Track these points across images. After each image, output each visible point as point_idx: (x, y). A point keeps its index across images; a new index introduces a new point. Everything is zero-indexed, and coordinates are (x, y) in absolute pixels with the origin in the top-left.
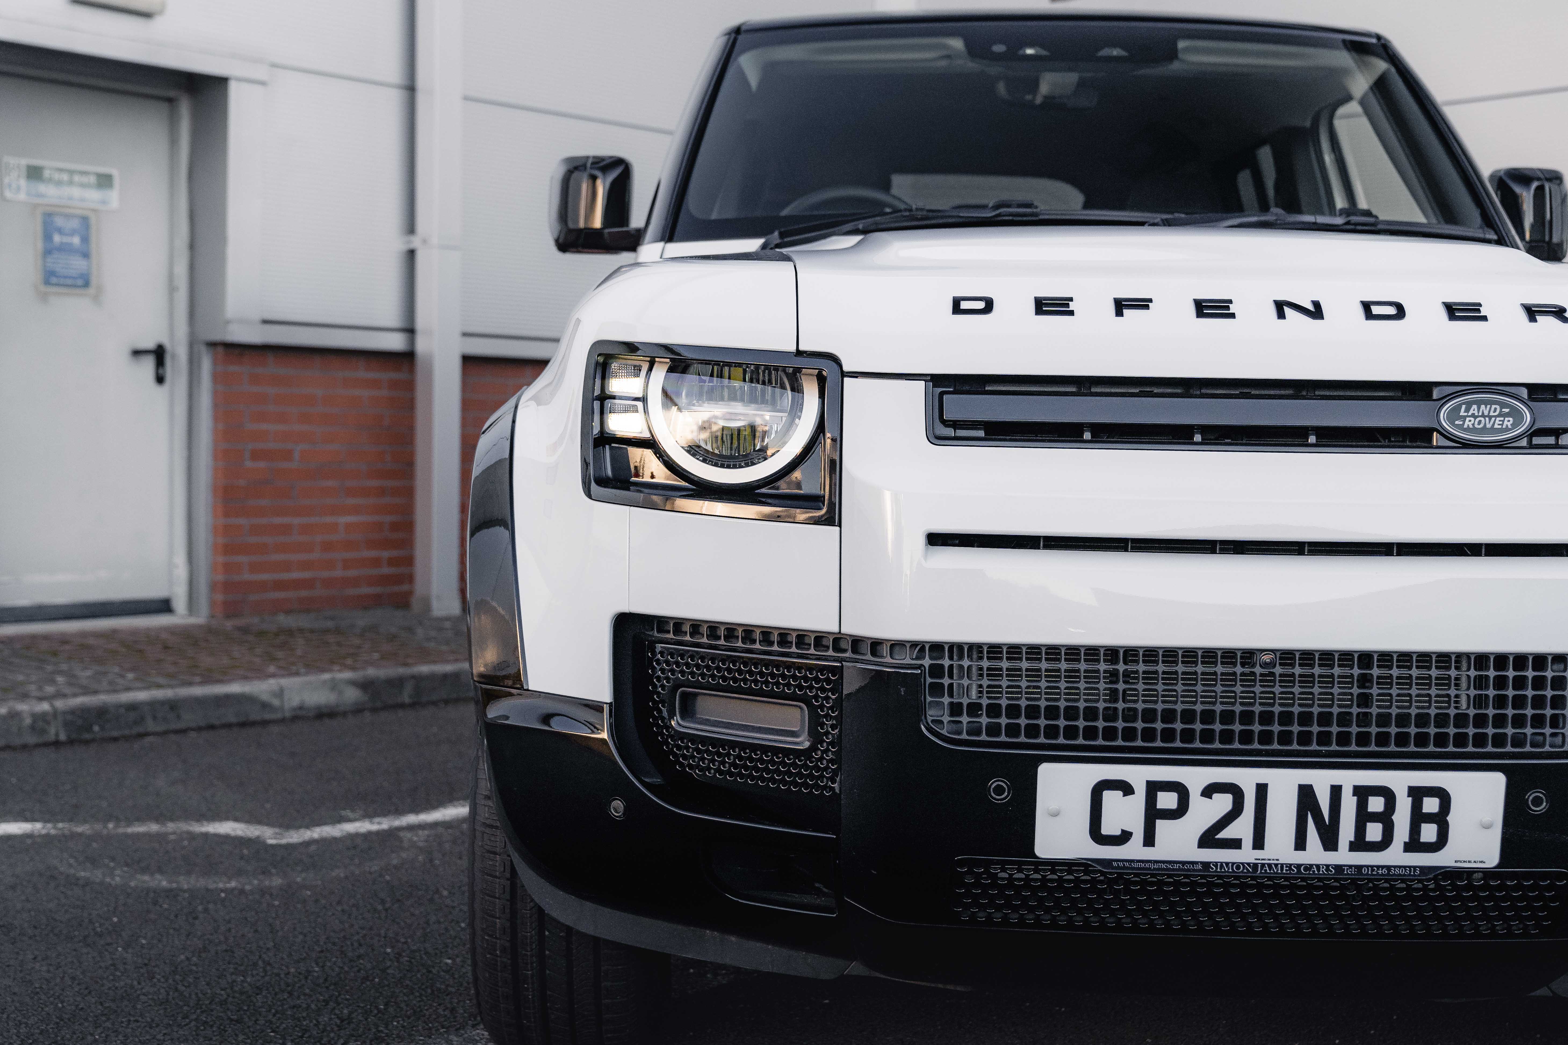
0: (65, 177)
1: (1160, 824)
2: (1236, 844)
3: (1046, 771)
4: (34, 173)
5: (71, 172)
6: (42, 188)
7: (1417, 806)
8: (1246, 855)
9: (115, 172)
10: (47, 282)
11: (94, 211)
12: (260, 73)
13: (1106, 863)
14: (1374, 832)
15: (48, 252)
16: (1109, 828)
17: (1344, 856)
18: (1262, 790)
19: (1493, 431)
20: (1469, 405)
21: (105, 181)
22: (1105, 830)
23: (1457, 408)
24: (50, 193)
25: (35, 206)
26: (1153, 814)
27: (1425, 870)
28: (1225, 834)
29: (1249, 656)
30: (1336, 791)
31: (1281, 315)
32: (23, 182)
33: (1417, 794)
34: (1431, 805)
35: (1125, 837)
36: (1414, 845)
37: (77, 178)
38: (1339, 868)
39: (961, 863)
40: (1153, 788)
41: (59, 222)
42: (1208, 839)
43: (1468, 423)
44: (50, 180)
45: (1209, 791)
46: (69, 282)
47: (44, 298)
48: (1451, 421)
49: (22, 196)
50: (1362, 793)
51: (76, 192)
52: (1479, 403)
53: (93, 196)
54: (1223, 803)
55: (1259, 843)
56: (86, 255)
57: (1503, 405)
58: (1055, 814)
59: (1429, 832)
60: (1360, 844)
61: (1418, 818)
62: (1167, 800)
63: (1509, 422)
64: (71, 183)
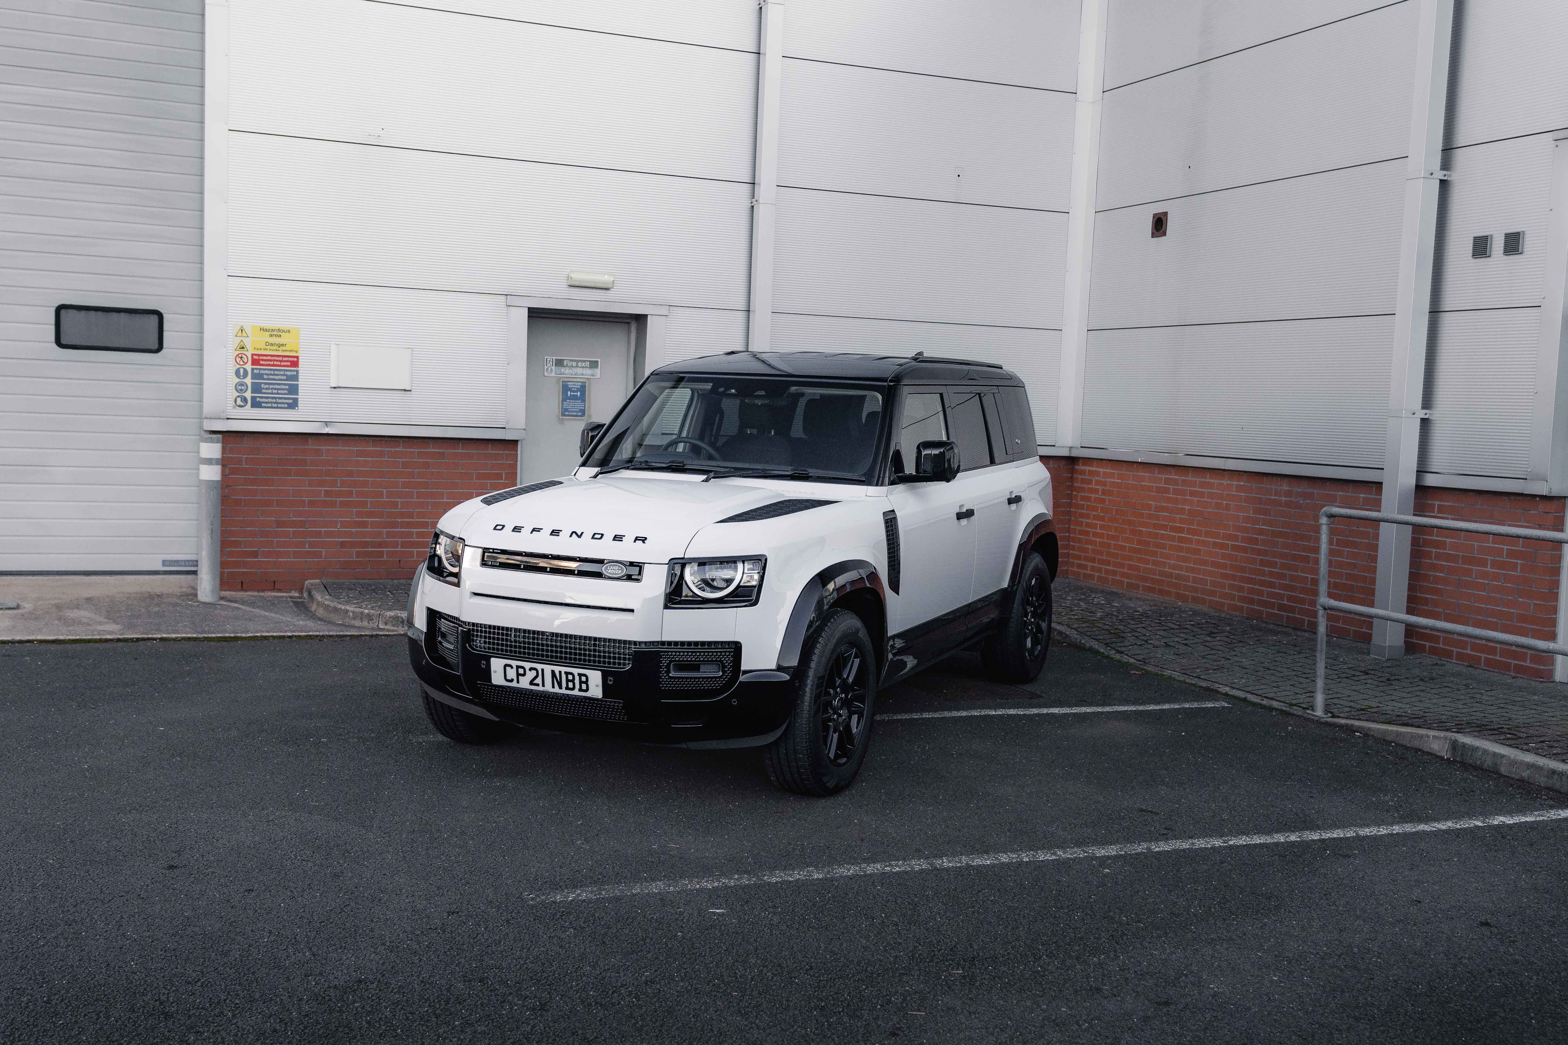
0: (574, 364)
1: (520, 677)
2: (538, 685)
3: (493, 660)
4: (559, 363)
5: (577, 361)
6: (563, 370)
7: (580, 679)
8: (540, 688)
9: (599, 360)
10: (563, 415)
11: (588, 379)
12: (664, 311)
13: (509, 687)
14: (571, 685)
15: (564, 400)
16: (509, 678)
17: (564, 691)
18: (543, 670)
19: (615, 574)
20: (611, 566)
21: (594, 365)
22: (508, 678)
23: (607, 567)
24: (567, 372)
25: (559, 379)
26: (518, 675)
27: (585, 697)
28: (535, 682)
29: (543, 633)
30: (560, 672)
31: (571, 536)
32: (553, 368)
33: (580, 675)
34: (584, 679)
35: (512, 681)
36: (581, 690)
37: (580, 364)
38: (563, 694)
39: (479, 684)
40: (518, 667)
41: (570, 385)
42: (531, 683)
43: (610, 571)
44: (567, 366)
45: (531, 669)
46: (575, 414)
47: (561, 422)
48: (605, 570)
49: (553, 374)
50: (567, 673)
51: (579, 371)
52: (613, 566)
53: (588, 372)
54: (534, 673)
55: (543, 685)
56: (584, 401)
57: (619, 567)
58: (495, 672)
59: (584, 687)
60: (567, 688)
61: (581, 682)
62: (521, 671)
63: (620, 571)
64: (577, 366)
